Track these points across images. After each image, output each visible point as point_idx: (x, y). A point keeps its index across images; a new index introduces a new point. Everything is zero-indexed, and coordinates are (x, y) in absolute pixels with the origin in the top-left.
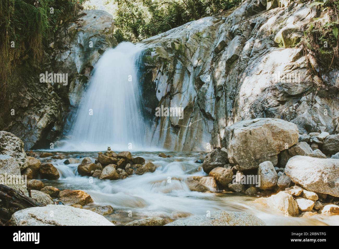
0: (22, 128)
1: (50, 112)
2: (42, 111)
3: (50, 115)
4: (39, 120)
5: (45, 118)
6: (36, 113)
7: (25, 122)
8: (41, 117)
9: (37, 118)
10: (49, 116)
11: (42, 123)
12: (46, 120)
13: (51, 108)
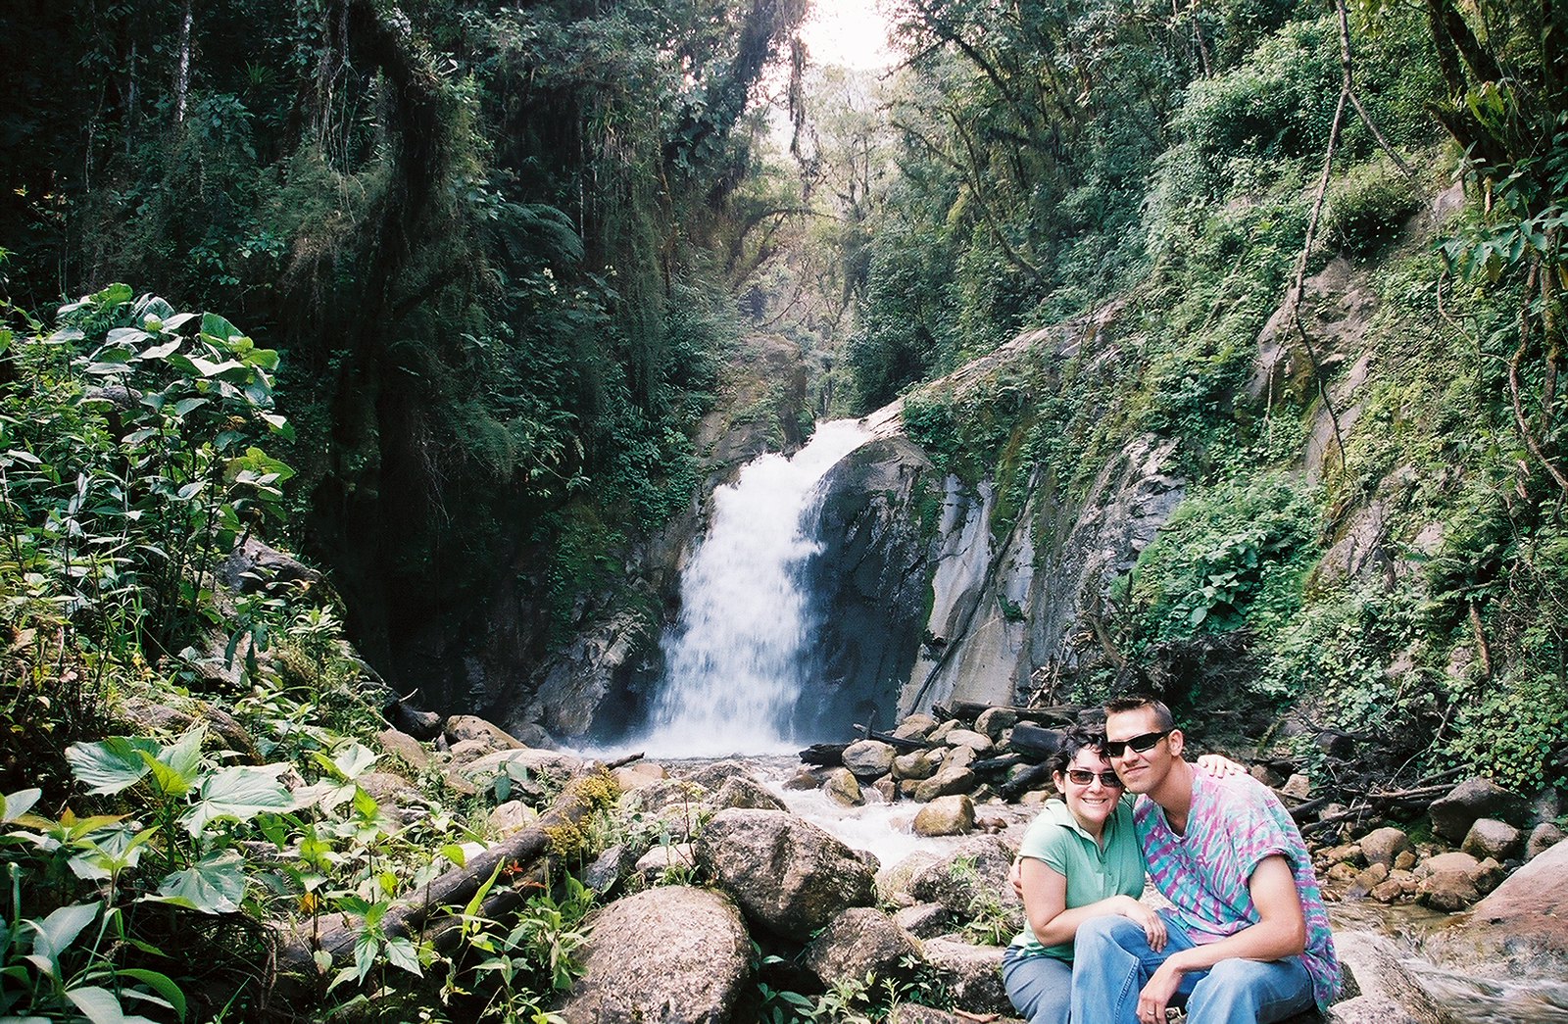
0: (571, 669)
1: (633, 628)
2: (614, 626)
3: (632, 635)
4: (608, 647)
5: (621, 643)
6: (601, 634)
7: (577, 657)
8: (612, 642)
9: (603, 644)
10: (630, 639)
11: (615, 656)
12: (625, 646)
13: (636, 620)
